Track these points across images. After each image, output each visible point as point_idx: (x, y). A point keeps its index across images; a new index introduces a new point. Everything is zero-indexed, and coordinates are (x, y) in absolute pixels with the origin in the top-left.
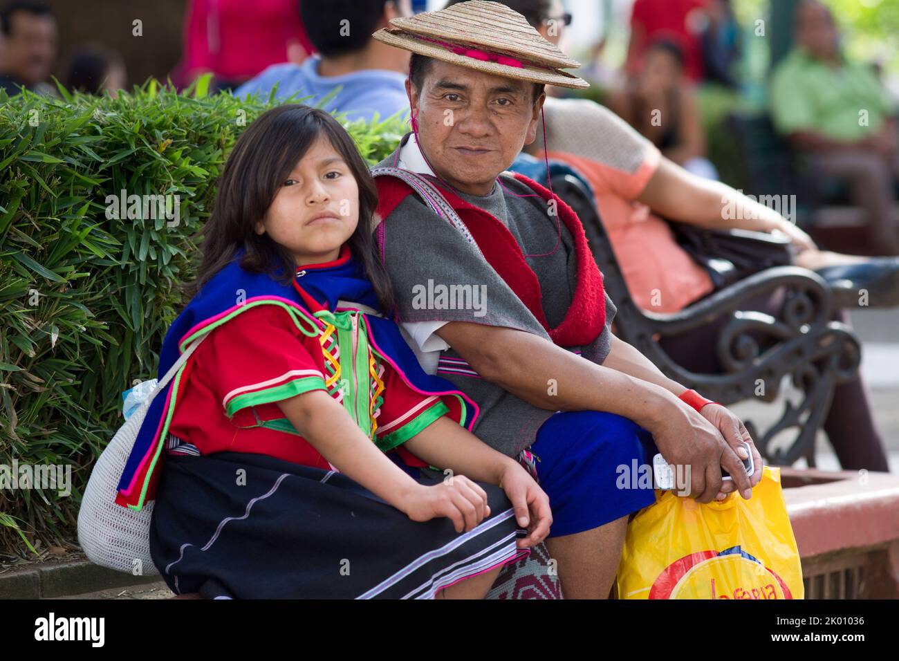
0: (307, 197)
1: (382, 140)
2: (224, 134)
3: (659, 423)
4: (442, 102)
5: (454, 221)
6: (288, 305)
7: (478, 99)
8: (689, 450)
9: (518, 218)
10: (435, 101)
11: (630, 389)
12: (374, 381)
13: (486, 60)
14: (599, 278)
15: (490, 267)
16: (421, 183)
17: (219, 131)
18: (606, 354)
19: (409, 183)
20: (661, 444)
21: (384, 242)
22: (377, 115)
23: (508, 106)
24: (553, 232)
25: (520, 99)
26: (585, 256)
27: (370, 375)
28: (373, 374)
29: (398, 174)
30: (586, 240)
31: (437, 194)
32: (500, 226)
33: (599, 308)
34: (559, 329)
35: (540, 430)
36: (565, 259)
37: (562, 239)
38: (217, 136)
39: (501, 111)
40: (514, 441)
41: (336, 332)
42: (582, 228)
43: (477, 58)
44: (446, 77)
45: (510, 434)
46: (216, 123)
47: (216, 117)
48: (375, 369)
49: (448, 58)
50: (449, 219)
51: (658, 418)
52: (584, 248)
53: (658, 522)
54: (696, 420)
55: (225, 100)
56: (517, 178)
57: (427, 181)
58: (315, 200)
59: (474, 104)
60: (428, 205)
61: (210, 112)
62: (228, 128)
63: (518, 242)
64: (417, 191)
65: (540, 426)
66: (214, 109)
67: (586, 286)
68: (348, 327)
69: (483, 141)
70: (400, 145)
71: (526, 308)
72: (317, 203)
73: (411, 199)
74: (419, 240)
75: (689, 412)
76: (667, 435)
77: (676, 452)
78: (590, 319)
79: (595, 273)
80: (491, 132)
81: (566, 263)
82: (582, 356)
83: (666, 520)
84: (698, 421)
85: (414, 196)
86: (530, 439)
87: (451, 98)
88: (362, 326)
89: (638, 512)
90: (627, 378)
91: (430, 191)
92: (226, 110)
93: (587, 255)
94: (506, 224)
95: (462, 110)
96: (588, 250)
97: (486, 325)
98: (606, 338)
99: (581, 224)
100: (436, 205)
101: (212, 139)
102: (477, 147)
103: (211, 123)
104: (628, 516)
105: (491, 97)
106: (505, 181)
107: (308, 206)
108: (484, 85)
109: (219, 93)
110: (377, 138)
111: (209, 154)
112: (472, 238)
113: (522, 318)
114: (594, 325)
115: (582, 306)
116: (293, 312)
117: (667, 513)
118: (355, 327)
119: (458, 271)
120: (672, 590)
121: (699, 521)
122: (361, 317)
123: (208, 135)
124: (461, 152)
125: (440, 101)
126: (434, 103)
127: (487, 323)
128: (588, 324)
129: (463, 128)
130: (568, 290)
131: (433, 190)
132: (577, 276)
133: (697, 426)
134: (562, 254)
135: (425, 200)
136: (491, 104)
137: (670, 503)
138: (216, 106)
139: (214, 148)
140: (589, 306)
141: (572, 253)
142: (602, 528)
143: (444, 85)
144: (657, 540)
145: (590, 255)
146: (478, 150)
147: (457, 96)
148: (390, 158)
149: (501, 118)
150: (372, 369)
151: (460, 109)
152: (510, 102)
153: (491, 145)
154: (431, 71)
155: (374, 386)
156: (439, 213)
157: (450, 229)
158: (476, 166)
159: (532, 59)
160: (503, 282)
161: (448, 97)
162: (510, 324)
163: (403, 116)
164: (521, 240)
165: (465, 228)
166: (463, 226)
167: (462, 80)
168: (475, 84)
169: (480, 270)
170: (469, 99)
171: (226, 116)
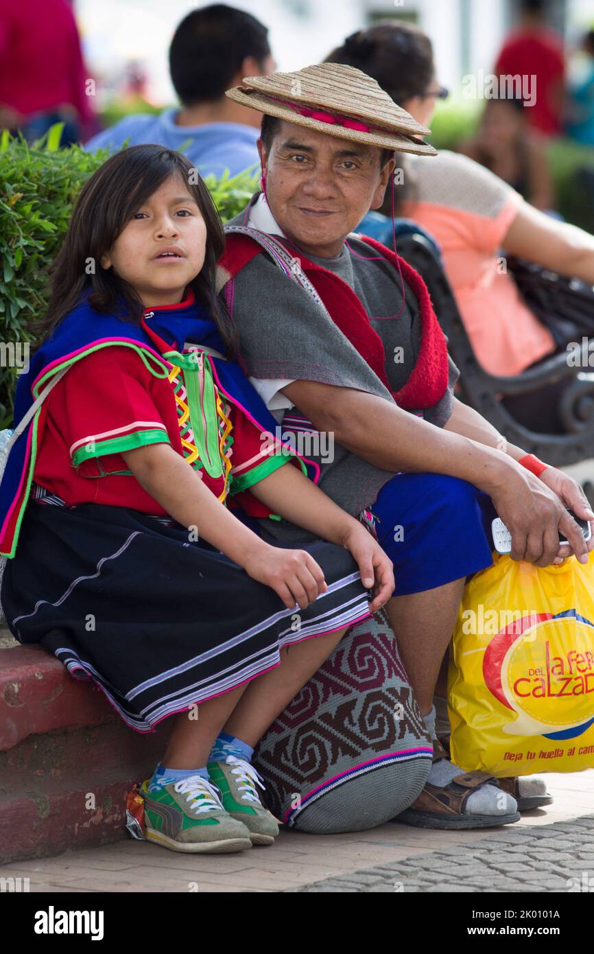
0: (156, 231)
1: (231, 197)
2: (74, 188)
3: (498, 487)
4: (289, 163)
5: (302, 282)
6: (139, 347)
7: (323, 162)
8: (528, 515)
9: (364, 281)
10: (282, 161)
11: (471, 453)
12: (222, 420)
13: (331, 123)
14: (442, 342)
15: (337, 328)
16: (271, 243)
17: (69, 186)
18: (447, 417)
19: (260, 242)
20: (500, 508)
21: (232, 300)
22: (227, 173)
23: (353, 170)
24: (398, 295)
25: (366, 163)
26: (429, 320)
27: (218, 415)
28: (220, 414)
29: (249, 233)
30: (431, 304)
31: (287, 254)
32: (346, 289)
33: (442, 371)
34: (402, 392)
35: (381, 490)
36: (410, 322)
37: (407, 302)
38: (66, 191)
39: (346, 174)
40: (355, 501)
41: (181, 374)
42: (427, 292)
43: (322, 120)
44: (293, 139)
45: (351, 493)
46: (66, 178)
47: (66, 172)
48: (222, 409)
49: (294, 119)
50: (298, 279)
51: (497, 483)
52: (429, 312)
53: (495, 583)
54: (536, 485)
55: (76, 154)
56: (364, 240)
57: (276, 241)
58: (163, 235)
59: (319, 166)
60: (277, 264)
61: (61, 167)
62: (78, 183)
63: (364, 305)
64: (267, 250)
65: (381, 487)
66: (65, 164)
67: (429, 349)
68: (194, 368)
69: (326, 203)
70: (250, 203)
71: (370, 369)
72: (165, 237)
73: (261, 258)
74: (267, 298)
75: (528, 477)
76: (506, 499)
77: (515, 516)
78: (432, 383)
79: (439, 336)
80: (334, 194)
81: (410, 326)
82: (425, 419)
83: (503, 583)
84: (537, 486)
85: (263, 255)
86: (371, 500)
87: (297, 159)
88: (208, 367)
89: (475, 574)
90: (469, 442)
91: (279, 251)
92: (77, 164)
93: (432, 319)
94: (352, 286)
95: (307, 172)
96: (432, 313)
97: (330, 385)
98: (448, 401)
99: (426, 288)
100: (286, 265)
101: (62, 194)
102: (321, 209)
103: (61, 178)
104: (465, 578)
105: (338, 160)
106: (352, 243)
107: (156, 241)
108: (330, 147)
109: (70, 147)
110: (226, 195)
111: (58, 208)
112: (319, 299)
113: (367, 380)
114: (437, 389)
115: (425, 369)
116: (144, 353)
117: (504, 575)
118: (201, 368)
119: (304, 331)
120: (506, 651)
121: (535, 583)
122: (206, 358)
123: (58, 190)
124: (304, 212)
125: (286, 161)
126: (280, 163)
127: (332, 383)
128: (430, 388)
129: (307, 189)
130: (412, 354)
131: (283, 250)
132: (421, 340)
133: (536, 491)
134: (406, 318)
135: (275, 260)
136: (336, 166)
137: (507, 566)
138: (67, 160)
139: (64, 202)
140: (432, 369)
141: (417, 316)
142: (439, 589)
143: (291, 146)
144: (493, 602)
145: (434, 319)
146: (321, 212)
147: (304, 157)
148: (240, 216)
149: (346, 181)
150: (219, 409)
151: (305, 170)
152: (357, 166)
153: (335, 207)
154: (279, 132)
155: (222, 425)
156: (287, 272)
157: (298, 289)
158: (319, 228)
159: (378, 124)
160: (349, 343)
161: (295, 158)
162: (355, 385)
163: (253, 172)
164: (366, 303)
165: (313, 289)
166: (311, 287)
167: (308, 143)
168: (321, 146)
169: (326, 330)
170: (315, 161)
171: (76, 171)
